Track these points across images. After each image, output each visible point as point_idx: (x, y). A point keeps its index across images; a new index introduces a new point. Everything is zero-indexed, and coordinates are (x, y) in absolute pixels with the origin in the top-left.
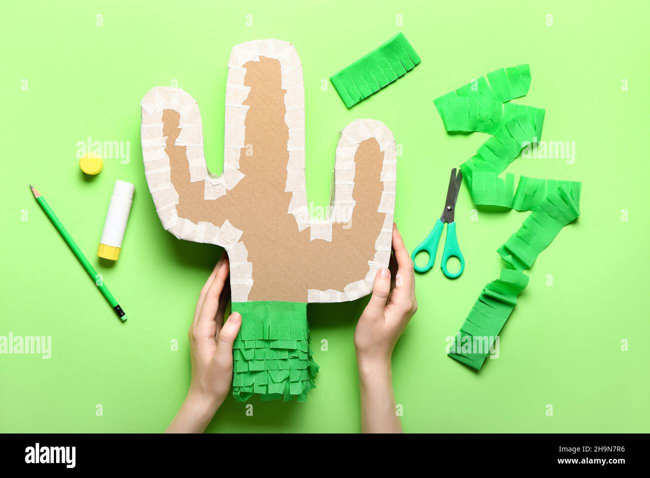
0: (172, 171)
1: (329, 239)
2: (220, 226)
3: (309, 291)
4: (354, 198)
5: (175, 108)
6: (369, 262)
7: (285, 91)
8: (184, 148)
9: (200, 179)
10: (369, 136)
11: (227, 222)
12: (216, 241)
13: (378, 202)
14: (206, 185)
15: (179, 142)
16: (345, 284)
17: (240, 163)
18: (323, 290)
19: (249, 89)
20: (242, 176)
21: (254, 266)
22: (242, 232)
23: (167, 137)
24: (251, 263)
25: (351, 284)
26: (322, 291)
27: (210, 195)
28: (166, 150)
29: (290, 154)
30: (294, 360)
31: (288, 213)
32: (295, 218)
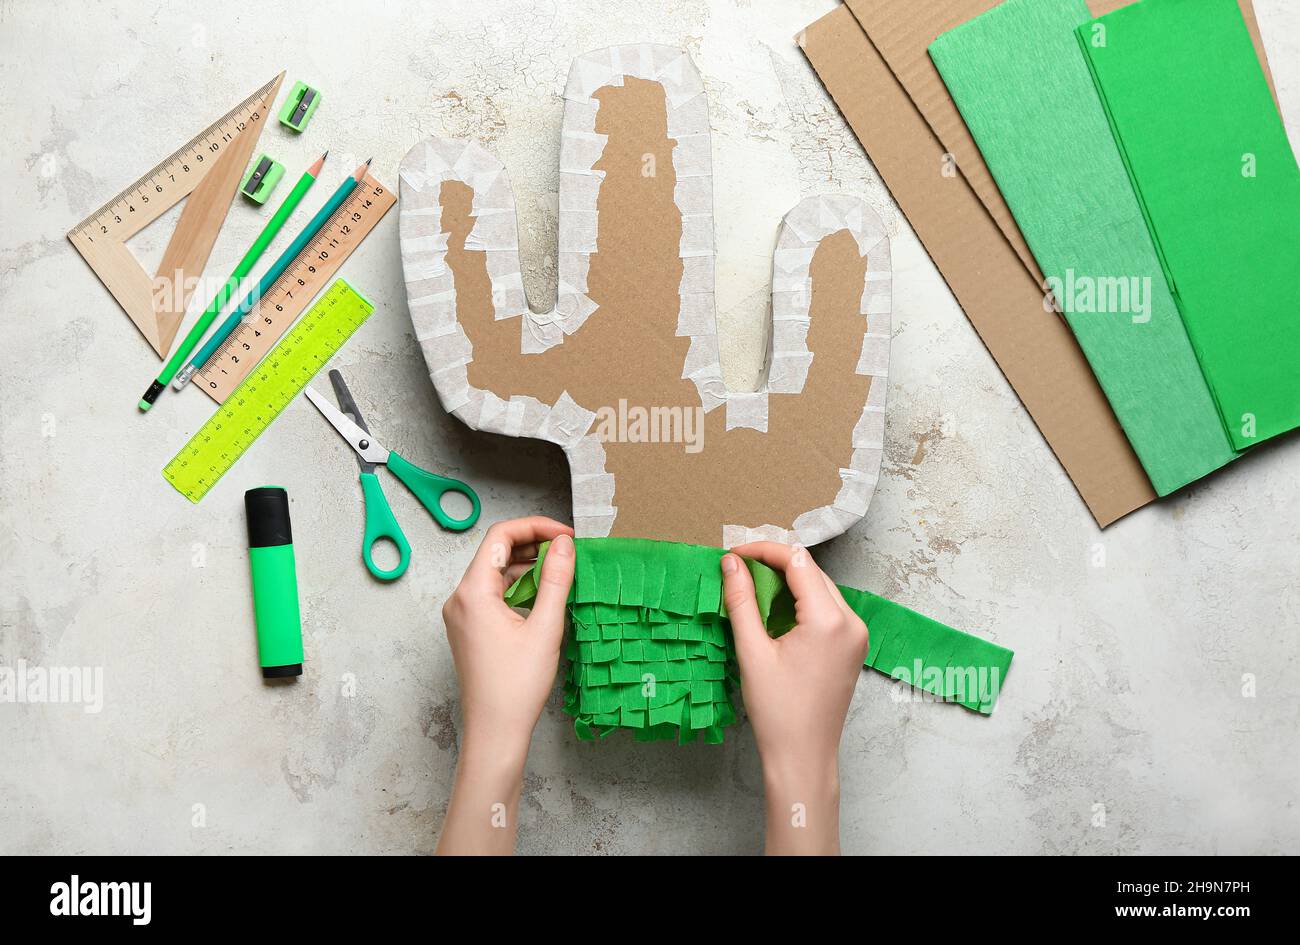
0: (458, 299)
1: (763, 427)
2: (552, 405)
3: (726, 527)
4: (811, 347)
5: (463, 178)
6: (841, 470)
7: (674, 143)
8: (482, 255)
9: (512, 313)
10: (839, 227)
11: (565, 396)
12: (544, 433)
13: (857, 353)
14: (524, 324)
15: (473, 243)
16: (795, 514)
17: (590, 282)
19: (604, 139)
20: (593, 307)
21: (617, 481)
22: (595, 415)
23: (448, 234)
24: (612, 475)
25: (807, 514)
26: (750, 527)
27: (533, 344)
28: (447, 259)
29: (686, 263)
30: (698, 662)
31: (683, 378)
32: (695, 386)
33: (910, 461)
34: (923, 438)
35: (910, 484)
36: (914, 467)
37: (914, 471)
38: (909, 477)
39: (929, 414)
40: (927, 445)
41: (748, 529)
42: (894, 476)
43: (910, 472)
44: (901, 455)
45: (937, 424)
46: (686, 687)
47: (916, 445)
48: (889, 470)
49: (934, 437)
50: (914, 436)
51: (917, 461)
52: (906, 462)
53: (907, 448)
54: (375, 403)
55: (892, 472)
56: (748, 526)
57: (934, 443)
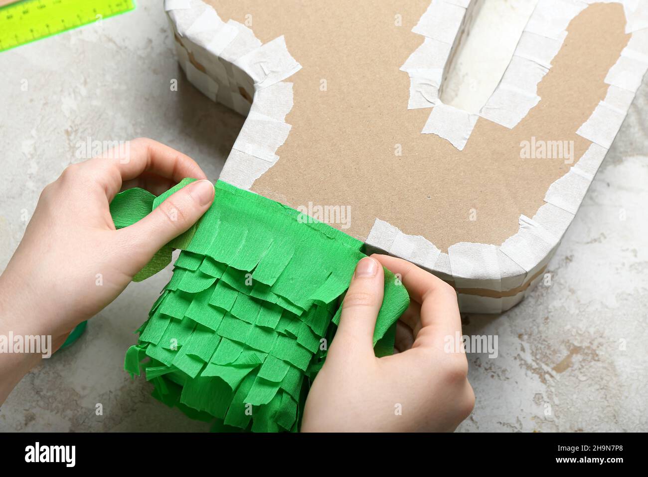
1: (460, 145)
2: (264, 42)
3: (378, 222)
4: (540, 92)
6: (523, 217)
11: (281, 40)
13: (585, 116)
16: (457, 239)
18: (405, 231)
21: (292, 134)
22: (300, 67)
24: (290, 127)
25: (469, 245)
26: (403, 232)
30: (286, 340)
31: (400, 69)
32: (409, 82)
33: (552, 365)
34: (576, 350)
35: (542, 388)
36: (554, 373)
37: (552, 376)
38: (544, 381)
39: (592, 330)
40: (577, 358)
41: (401, 232)
42: (529, 373)
43: (547, 376)
44: (545, 356)
45: (596, 343)
46: (261, 357)
47: (565, 353)
48: (526, 364)
49: (586, 354)
50: (566, 343)
51: (559, 368)
52: (547, 365)
53: (555, 352)
54: (88, 80)
55: (529, 367)
56: (402, 230)
57: (584, 360)
